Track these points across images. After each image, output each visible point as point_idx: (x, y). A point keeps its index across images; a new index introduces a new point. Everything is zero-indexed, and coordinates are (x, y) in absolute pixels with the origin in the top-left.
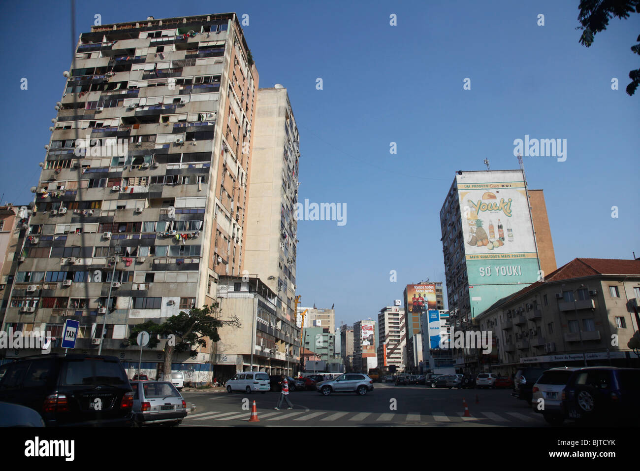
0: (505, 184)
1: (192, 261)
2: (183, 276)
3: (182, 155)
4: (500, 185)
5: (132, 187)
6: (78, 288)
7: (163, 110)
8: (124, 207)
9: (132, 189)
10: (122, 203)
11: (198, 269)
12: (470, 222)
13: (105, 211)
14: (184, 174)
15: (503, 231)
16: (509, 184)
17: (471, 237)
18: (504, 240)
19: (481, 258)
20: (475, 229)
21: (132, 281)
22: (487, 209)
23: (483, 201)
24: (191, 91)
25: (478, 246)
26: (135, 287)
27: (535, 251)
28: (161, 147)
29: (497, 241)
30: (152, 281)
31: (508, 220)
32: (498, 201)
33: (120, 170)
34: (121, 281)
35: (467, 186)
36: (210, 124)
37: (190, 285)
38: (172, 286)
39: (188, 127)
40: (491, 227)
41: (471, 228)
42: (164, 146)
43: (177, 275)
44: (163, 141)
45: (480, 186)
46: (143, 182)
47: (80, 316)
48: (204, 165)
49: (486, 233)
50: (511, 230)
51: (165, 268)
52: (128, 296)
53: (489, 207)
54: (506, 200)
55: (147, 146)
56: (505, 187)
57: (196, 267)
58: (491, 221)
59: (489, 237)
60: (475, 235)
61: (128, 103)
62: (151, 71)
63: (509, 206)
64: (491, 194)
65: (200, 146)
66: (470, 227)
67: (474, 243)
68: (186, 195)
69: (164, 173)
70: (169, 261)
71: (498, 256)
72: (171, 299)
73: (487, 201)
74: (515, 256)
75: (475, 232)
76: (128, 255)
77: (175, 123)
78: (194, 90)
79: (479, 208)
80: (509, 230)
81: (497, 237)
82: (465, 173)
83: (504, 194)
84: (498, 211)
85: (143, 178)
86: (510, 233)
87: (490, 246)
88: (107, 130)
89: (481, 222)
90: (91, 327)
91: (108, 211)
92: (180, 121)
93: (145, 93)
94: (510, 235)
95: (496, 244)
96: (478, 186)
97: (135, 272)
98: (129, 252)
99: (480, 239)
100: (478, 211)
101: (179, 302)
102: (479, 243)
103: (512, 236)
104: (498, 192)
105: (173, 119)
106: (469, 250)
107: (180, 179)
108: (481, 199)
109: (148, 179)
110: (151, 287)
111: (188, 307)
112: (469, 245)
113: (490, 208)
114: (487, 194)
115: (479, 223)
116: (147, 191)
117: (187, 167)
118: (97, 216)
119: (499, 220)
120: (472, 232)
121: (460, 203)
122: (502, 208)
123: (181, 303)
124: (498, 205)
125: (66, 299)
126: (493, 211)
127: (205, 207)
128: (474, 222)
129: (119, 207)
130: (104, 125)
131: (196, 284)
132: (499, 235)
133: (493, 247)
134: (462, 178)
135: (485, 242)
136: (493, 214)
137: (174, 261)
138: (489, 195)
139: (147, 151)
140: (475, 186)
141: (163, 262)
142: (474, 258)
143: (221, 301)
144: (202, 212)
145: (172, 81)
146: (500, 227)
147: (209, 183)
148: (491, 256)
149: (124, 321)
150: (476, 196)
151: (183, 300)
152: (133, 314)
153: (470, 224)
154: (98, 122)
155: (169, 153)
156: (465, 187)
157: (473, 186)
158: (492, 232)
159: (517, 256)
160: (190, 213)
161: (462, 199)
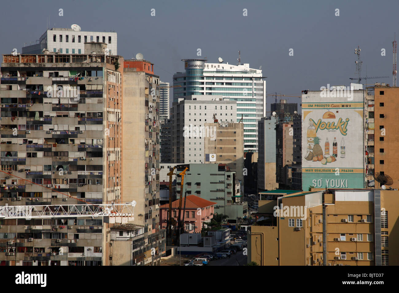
0: (345, 105)
1: (98, 228)
2: (94, 236)
3: (86, 166)
4: (340, 105)
5: (59, 185)
6: (37, 242)
7: (70, 135)
8: (56, 197)
9: (59, 186)
10: (55, 194)
11: (102, 232)
12: (309, 139)
13: (45, 199)
14: (88, 178)
15: (337, 148)
16: (349, 104)
17: (309, 152)
18: (336, 156)
19: (315, 171)
20: (313, 146)
21: (67, 238)
22: (326, 128)
23: (323, 120)
24: (85, 122)
25: (314, 161)
26: (69, 242)
27: (363, 167)
28: (72, 160)
29: (331, 157)
30: (78, 238)
31: (343, 138)
32: (336, 121)
33: (49, 173)
34: (61, 238)
35: (310, 106)
36: (100, 147)
37: (98, 240)
38: (89, 241)
39: (87, 148)
40: (327, 144)
41: (309, 145)
42: (74, 159)
43: (91, 235)
44: (73, 156)
45: (322, 106)
46: (65, 182)
47: (41, 256)
48: (99, 173)
49: (322, 150)
50: (345, 147)
51: (84, 231)
52: (66, 246)
53: (328, 125)
54: (344, 120)
55: (64, 159)
56: (345, 107)
57: (100, 231)
58: (327, 139)
59: (324, 154)
60: (312, 151)
61: (46, 127)
62: (57, 105)
63: (345, 125)
64: (331, 114)
65: (95, 161)
66: (309, 143)
67: (311, 158)
68: (91, 191)
69: (76, 177)
70: (86, 228)
71: (330, 170)
72: (89, 247)
73: (326, 121)
74: (344, 171)
75: (312, 148)
76: (62, 224)
77: (78, 144)
78: (87, 122)
79: (319, 127)
80: (343, 148)
81: (331, 153)
82: (310, 92)
83: (343, 114)
84: (335, 130)
85: (64, 180)
86: (343, 150)
87: (324, 161)
88: (36, 146)
89: (319, 139)
90: (48, 262)
91: (47, 199)
92: (81, 143)
93: (56, 121)
94: (343, 152)
95: (330, 159)
96: (320, 106)
97: (68, 233)
98: (63, 222)
99: (316, 155)
100: (318, 128)
101: (93, 249)
102: (315, 158)
103: (345, 153)
104: (337, 112)
105: (77, 142)
106: (306, 164)
107: (86, 181)
108: (322, 118)
109: (67, 180)
110: (78, 242)
111: (98, 251)
112: (306, 160)
113: (328, 127)
114: (328, 114)
115: (317, 141)
116: (68, 188)
117: (89, 174)
118: (41, 201)
119: (335, 138)
120: (310, 148)
121: (302, 121)
122: (339, 127)
123: (94, 250)
124: (336, 125)
125: (32, 248)
126: (331, 130)
127: (102, 198)
128: (313, 139)
129: (53, 197)
130: (34, 142)
131: (101, 240)
132: (333, 151)
133: (327, 162)
134: (306, 97)
135: (320, 157)
136: (331, 132)
137: (88, 228)
138: (329, 115)
139: (64, 162)
140: (318, 105)
141: (83, 228)
142: (309, 171)
143: (113, 242)
144: (101, 201)
145: (72, 114)
146: (335, 145)
147: (103, 184)
148: (324, 170)
149: (66, 259)
150: (317, 115)
151: (95, 248)
152: (70, 255)
153: (309, 141)
154: (29, 140)
155: (78, 164)
156: (309, 106)
157: (315, 105)
158: (327, 149)
159: (346, 171)
160: (94, 201)
161: (304, 118)
